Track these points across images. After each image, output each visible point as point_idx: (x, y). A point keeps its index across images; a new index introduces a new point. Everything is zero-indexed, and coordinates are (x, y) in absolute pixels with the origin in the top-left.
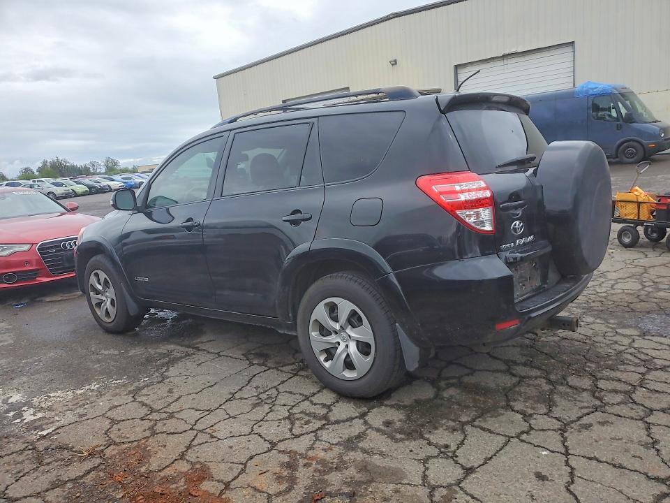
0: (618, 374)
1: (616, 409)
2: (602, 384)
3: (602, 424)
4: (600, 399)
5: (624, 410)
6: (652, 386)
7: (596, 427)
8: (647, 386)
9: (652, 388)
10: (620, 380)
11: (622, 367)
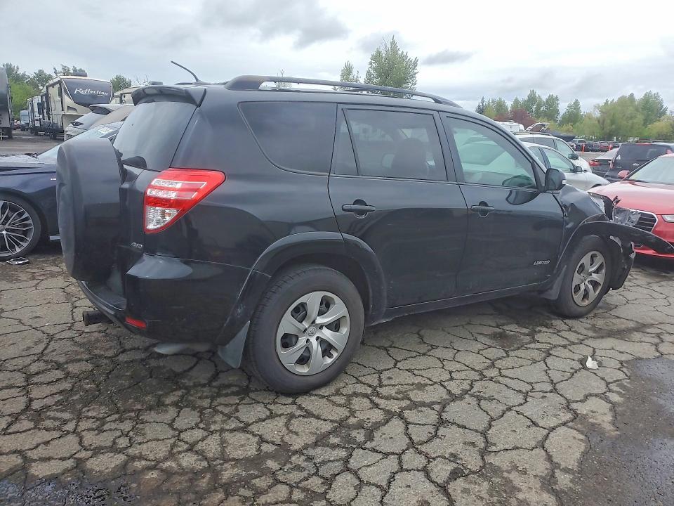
0: (55, 389)
1: (28, 360)
2: (59, 374)
3: (29, 348)
4: (46, 362)
5: (21, 362)
6: (14, 392)
7: (31, 345)
8: (18, 390)
9: (13, 390)
10: (49, 383)
11: (58, 398)
